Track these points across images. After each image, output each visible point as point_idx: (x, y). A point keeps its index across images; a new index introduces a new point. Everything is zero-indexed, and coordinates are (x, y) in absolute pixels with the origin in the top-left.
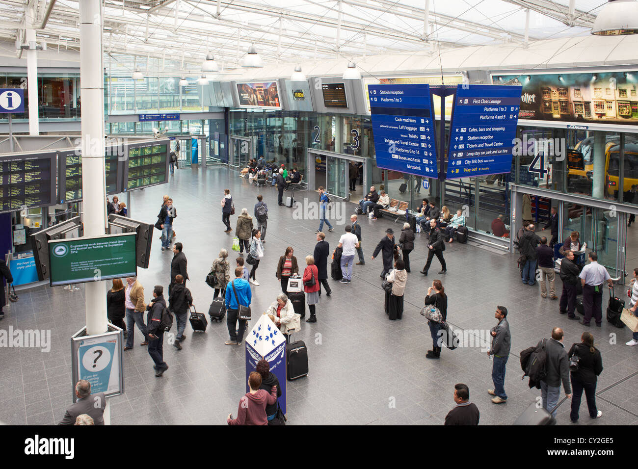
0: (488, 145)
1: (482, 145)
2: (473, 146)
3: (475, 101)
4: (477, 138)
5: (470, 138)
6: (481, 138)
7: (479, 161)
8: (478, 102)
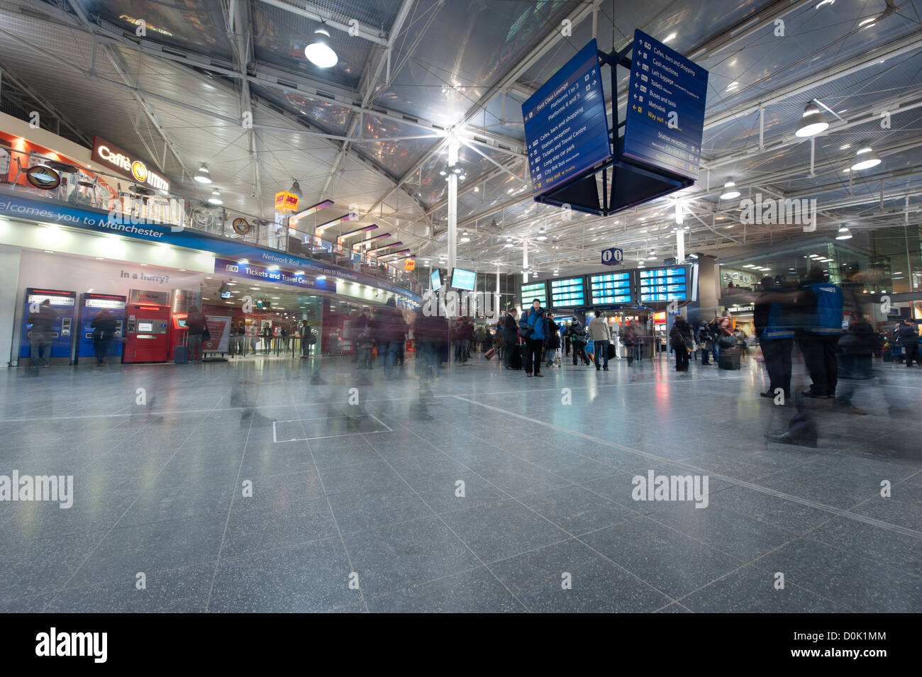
0: (566, 141)
1: (559, 146)
2: (549, 153)
3: (539, 108)
4: (551, 142)
5: (544, 147)
6: (556, 138)
7: (560, 164)
8: (543, 105)
